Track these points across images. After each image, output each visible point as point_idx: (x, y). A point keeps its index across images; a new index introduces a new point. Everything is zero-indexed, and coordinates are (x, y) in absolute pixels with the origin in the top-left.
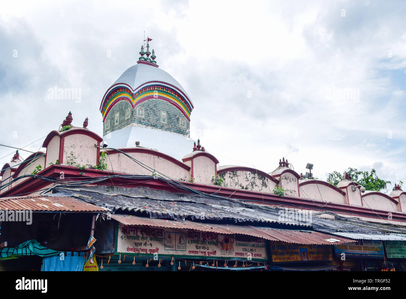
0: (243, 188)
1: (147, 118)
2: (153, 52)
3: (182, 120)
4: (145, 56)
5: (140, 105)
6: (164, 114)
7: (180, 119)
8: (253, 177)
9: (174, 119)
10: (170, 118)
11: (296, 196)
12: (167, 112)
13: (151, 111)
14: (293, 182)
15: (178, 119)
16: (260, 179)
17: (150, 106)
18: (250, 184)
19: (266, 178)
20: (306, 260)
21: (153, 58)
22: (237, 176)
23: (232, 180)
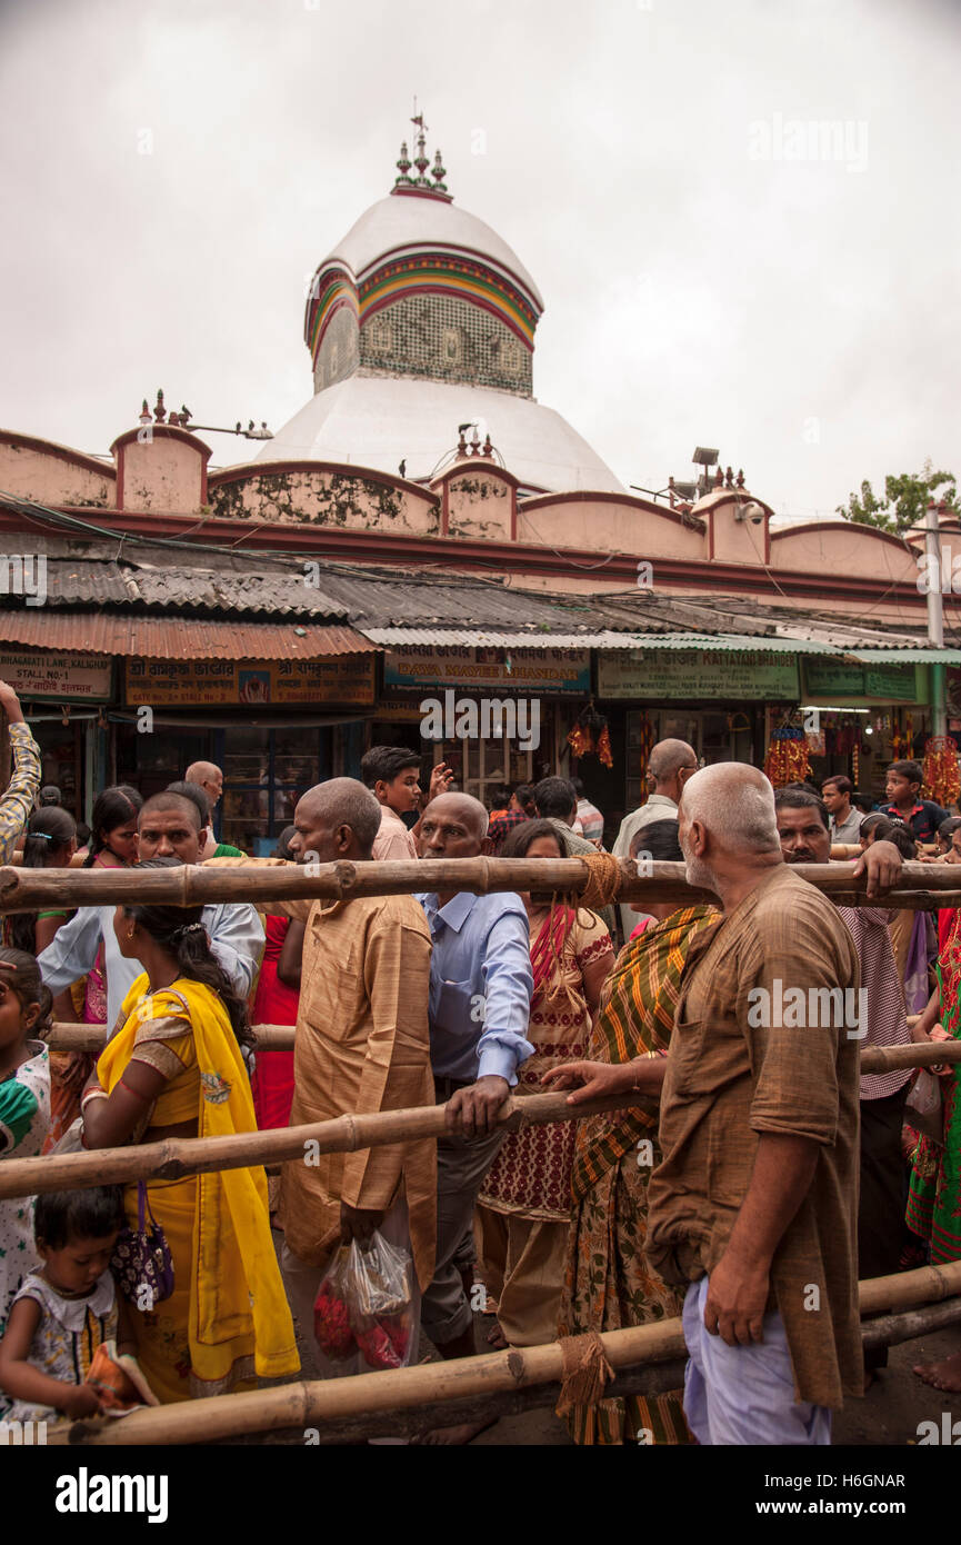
0: (306, 519)
1: (399, 352)
2: (438, 158)
3: (510, 351)
4: (413, 173)
5: (379, 317)
6: (451, 336)
7: (504, 347)
8: (346, 489)
9: (483, 348)
10: (469, 345)
11: (502, 536)
12: (463, 329)
13: (413, 330)
14: (492, 499)
15: (495, 348)
16: (372, 494)
17: (409, 315)
18: (335, 508)
19: (397, 490)
20: (262, 701)
21: (439, 174)
22: (288, 488)
23: (266, 499)
